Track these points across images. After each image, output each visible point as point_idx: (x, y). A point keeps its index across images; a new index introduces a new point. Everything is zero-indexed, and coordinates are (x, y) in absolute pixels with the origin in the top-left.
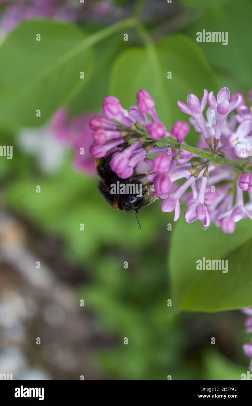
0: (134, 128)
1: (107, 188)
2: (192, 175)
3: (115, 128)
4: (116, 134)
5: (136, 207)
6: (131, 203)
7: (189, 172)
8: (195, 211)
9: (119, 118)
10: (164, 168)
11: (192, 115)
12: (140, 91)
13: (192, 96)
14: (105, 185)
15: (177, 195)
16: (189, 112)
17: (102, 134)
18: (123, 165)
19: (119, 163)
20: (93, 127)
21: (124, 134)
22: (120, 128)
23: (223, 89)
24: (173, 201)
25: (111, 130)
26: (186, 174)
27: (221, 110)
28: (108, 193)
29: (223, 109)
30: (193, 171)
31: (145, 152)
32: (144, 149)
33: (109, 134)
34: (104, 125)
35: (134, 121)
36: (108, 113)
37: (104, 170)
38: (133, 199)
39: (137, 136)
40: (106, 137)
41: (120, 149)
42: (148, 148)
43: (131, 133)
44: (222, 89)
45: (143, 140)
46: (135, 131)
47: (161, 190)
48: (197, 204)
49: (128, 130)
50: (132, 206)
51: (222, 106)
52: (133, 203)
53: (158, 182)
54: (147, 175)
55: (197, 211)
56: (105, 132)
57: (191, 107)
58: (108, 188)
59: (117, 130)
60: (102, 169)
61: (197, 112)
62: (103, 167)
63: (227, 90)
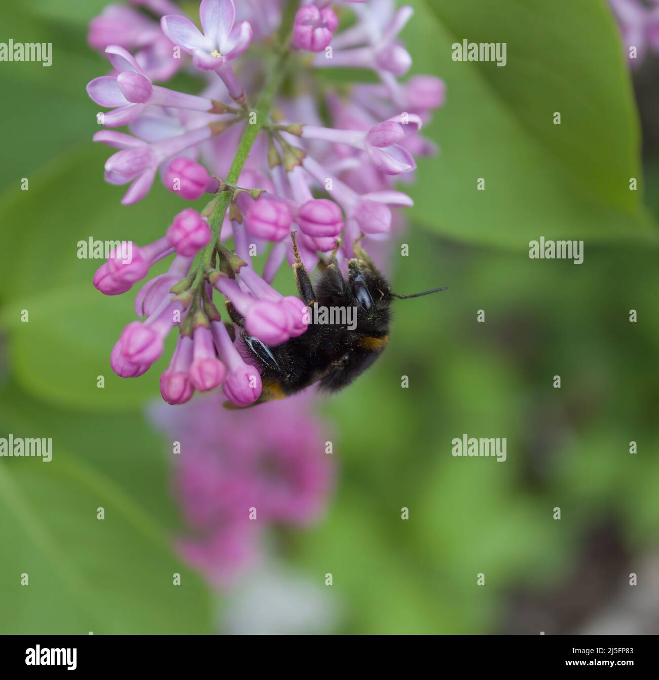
0: (185, 295)
1: (334, 366)
2: (301, 164)
3: (187, 340)
4: (201, 336)
5: (381, 294)
6: (371, 308)
7: (292, 171)
8: (384, 149)
9: (163, 329)
10: (278, 211)
11: (154, 169)
12: (97, 285)
13: (108, 166)
14: (327, 371)
15: (349, 198)
16: (148, 176)
17: (200, 369)
18: (276, 314)
19: (270, 321)
20: (186, 395)
21: (201, 319)
22: (188, 330)
23: (91, 94)
24: (363, 208)
25: (191, 351)
26: (296, 175)
27: (140, 92)
28: (347, 363)
29: (136, 86)
30: (291, 161)
31: (243, 270)
32: (238, 272)
33: (202, 352)
34: (180, 367)
35: (169, 297)
36: (148, 354)
37: (292, 373)
38: (363, 300)
39: (205, 290)
40: (208, 360)
41: (238, 331)
42: (234, 262)
43: (200, 302)
44: (90, 96)
45: (215, 273)
46: (194, 293)
47: (333, 223)
48: (368, 144)
49: (190, 311)
50: (380, 307)
51: (129, 88)
52: (371, 301)
53: (315, 228)
54: (300, 264)
55: (385, 144)
56: (196, 363)
57: (134, 168)
58: (333, 364)
59: (192, 337)
60: (289, 378)
61: (148, 154)
62: (284, 376)
63: (94, 84)
